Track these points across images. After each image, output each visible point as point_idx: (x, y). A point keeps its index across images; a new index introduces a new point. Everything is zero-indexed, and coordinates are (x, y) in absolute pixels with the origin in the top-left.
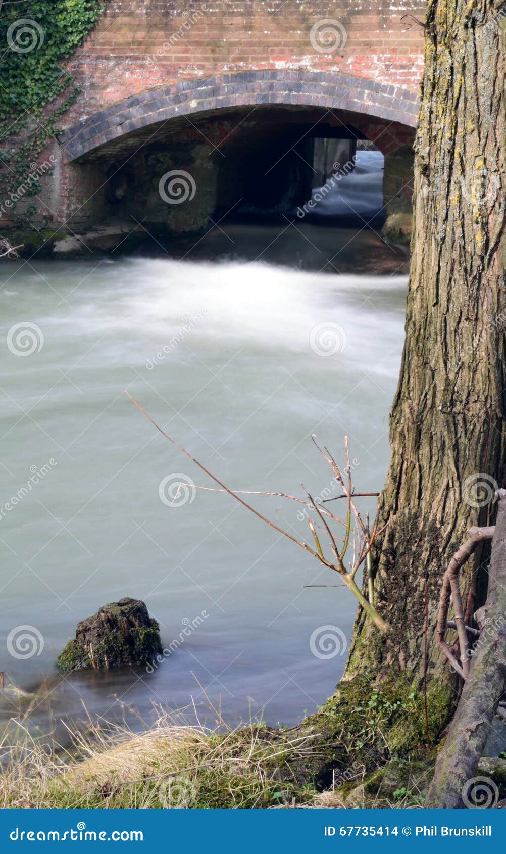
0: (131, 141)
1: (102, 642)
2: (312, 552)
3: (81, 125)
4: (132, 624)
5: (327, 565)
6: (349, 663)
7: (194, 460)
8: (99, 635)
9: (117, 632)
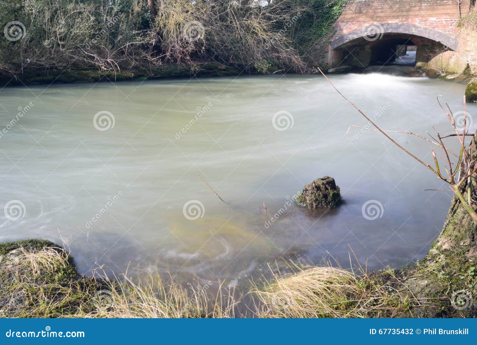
0: (349, 44)
1: (313, 196)
2: (433, 170)
3: (336, 40)
4: (326, 189)
5: (443, 179)
6: (444, 231)
7: (359, 111)
8: (312, 193)
9: (320, 192)
